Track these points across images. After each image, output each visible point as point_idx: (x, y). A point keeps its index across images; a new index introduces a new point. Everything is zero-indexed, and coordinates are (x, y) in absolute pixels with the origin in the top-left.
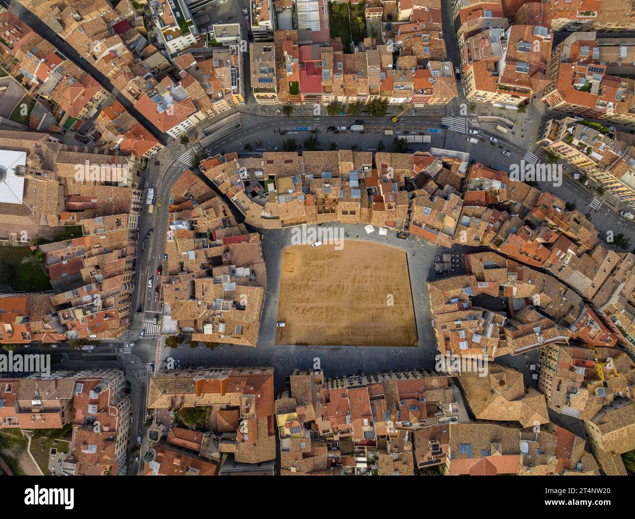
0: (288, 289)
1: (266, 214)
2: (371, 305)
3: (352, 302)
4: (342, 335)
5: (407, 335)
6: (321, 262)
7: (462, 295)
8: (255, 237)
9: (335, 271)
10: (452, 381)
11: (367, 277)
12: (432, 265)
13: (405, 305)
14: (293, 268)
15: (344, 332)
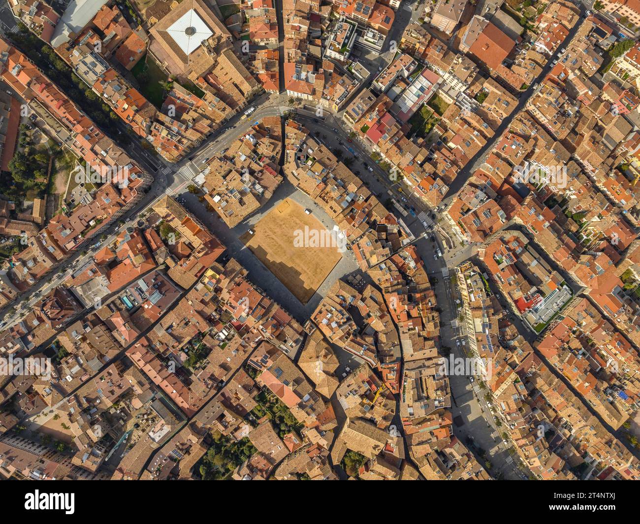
0: (271, 218)
1: (295, 173)
2: (301, 265)
3: (294, 254)
4: (274, 265)
5: (305, 295)
6: (298, 221)
7: (347, 299)
8: (279, 178)
12: (349, 274)
13: (317, 281)
14: (282, 212)
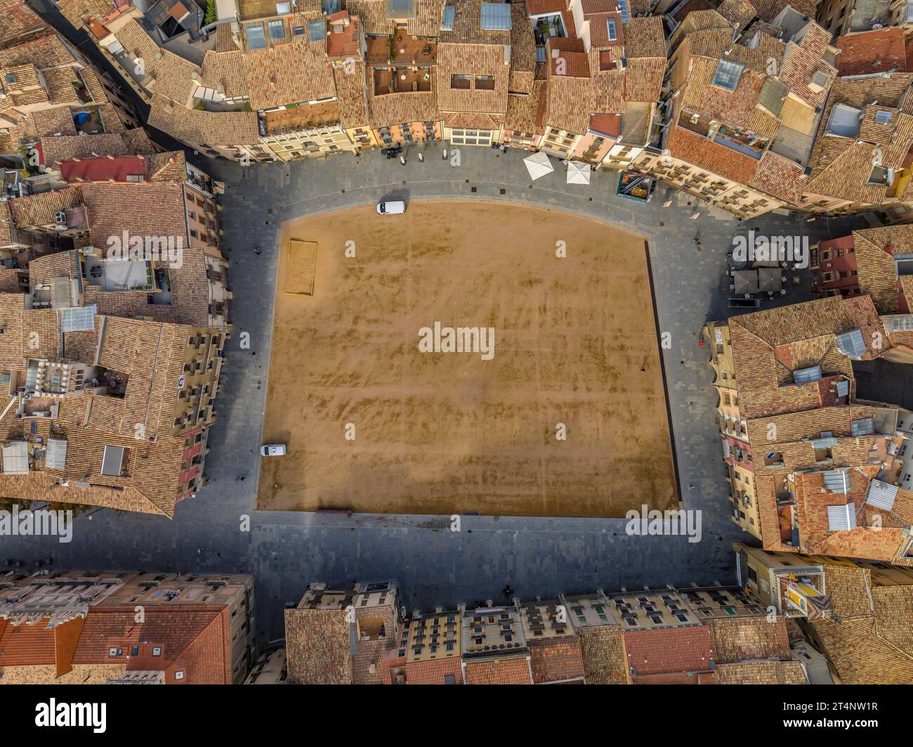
0: (297, 344)
1: (210, 91)
2: (543, 396)
3: (485, 386)
4: (454, 482)
5: (646, 483)
6: (395, 267)
7: (830, 357)
8: (172, 163)
9: (436, 293)
10: (797, 630)
11: (529, 310)
12: (722, 276)
13: (643, 396)
14: (312, 285)
15: (461, 474)
